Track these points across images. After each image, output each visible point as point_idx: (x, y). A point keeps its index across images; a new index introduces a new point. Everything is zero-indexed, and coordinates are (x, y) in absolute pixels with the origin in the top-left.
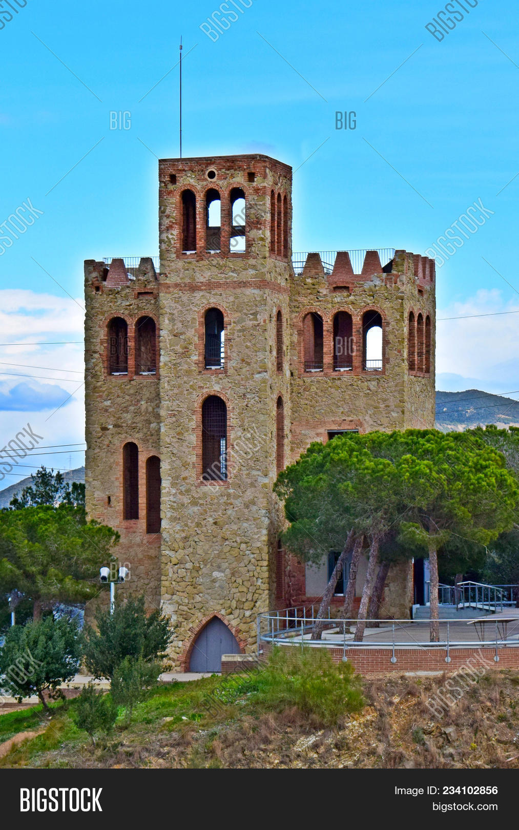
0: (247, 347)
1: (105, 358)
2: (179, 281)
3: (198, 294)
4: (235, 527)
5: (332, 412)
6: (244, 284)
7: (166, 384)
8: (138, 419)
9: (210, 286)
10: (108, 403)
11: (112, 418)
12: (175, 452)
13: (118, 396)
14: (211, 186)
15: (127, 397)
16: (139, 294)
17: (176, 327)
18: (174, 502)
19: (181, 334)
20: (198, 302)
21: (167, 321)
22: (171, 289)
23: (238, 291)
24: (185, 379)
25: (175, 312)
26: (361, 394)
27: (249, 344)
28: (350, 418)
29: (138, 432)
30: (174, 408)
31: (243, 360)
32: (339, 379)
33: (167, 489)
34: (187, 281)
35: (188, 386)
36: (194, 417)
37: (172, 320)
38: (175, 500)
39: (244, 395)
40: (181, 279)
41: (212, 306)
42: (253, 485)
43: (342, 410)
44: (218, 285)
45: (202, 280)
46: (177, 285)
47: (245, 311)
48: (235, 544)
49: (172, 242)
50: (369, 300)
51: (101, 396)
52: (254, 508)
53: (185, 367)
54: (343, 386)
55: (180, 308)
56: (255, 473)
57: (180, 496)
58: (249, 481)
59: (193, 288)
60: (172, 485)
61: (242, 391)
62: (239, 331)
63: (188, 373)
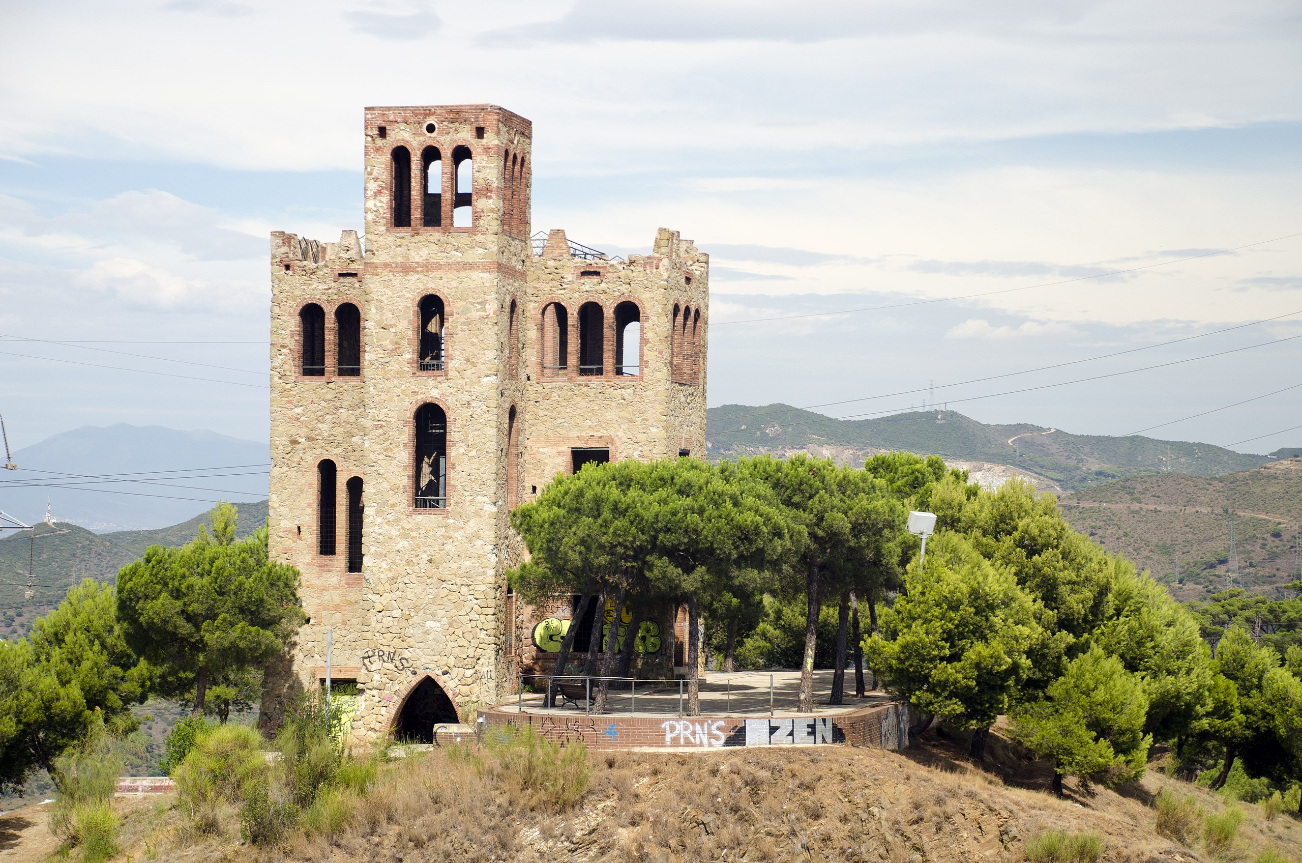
0: (473, 344)
1: (296, 355)
2: (389, 260)
3: (413, 277)
4: (454, 566)
5: (577, 426)
6: (470, 266)
7: (372, 388)
8: (338, 430)
9: (428, 267)
10: (299, 410)
11: (304, 429)
12: (381, 472)
13: (312, 402)
14: (430, 142)
15: (324, 404)
16: (341, 275)
17: (384, 317)
18: (380, 534)
19: (392, 326)
20: (413, 287)
21: (373, 310)
22: (379, 271)
23: (463, 274)
24: (396, 382)
25: (384, 298)
26: (613, 404)
27: (475, 340)
28: (600, 434)
29: (336, 447)
30: (380, 417)
31: (468, 361)
32: (587, 385)
33: (371, 518)
34: (399, 260)
35: (398, 392)
36: (406, 429)
37: (380, 309)
38: (380, 531)
39: (469, 403)
40: (392, 257)
41: (431, 292)
42: (477, 514)
43: (590, 423)
44: (439, 266)
45: (417, 259)
46: (386, 265)
47: (471, 299)
48: (454, 587)
49: (381, 211)
50: (624, 288)
51: (289, 402)
52: (479, 543)
53: (396, 367)
54: (592, 394)
55: (390, 293)
56: (480, 499)
57: (387, 527)
58: (473, 509)
59: (406, 269)
60: (378, 513)
61: (466, 398)
62: (463, 324)
63: (400, 374)
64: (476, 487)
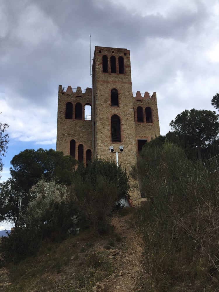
0: (126, 101)
2: (103, 80)
3: (109, 84)
4: (125, 158)
5: (139, 134)
6: (125, 83)
7: (99, 110)
8: (76, 132)
9: (113, 82)
10: (65, 127)
11: (67, 132)
12: (102, 132)
14: (113, 55)
15: (72, 126)
16: (77, 96)
17: (102, 93)
18: (102, 149)
19: (104, 95)
20: (109, 86)
21: (99, 91)
22: (100, 82)
23: (123, 84)
24: (105, 109)
25: (101, 88)
27: (127, 100)
28: (144, 136)
30: (101, 117)
31: (125, 105)
32: (140, 125)
33: (99, 144)
34: (105, 80)
35: (107, 111)
36: (109, 121)
38: (102, 148)
39: (126, 115)
40: (104, 79)
41: (114, 88)
42: (131, 144)
43: (141, 133)
44: (116, 82)
45: (110, 80)
46: (102, 81)
47: (125, 90)
48: (125, 164)
49: (100, 69)
51: (63, 125)
52: (132, 152)
53: (105, 105)
54: (142, 127)
55: (103, 88)
56: (131, 140)
57: (104, 147)
58: (129, 143)
59: (108, 82)
60: (101, 143)
61: (125, 114)
62: (123, 96)
63: (107, 107)
64: (130, 137)
